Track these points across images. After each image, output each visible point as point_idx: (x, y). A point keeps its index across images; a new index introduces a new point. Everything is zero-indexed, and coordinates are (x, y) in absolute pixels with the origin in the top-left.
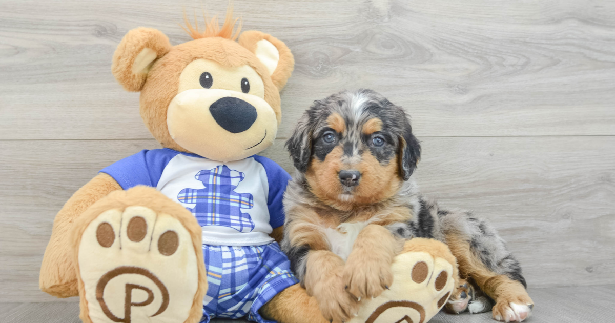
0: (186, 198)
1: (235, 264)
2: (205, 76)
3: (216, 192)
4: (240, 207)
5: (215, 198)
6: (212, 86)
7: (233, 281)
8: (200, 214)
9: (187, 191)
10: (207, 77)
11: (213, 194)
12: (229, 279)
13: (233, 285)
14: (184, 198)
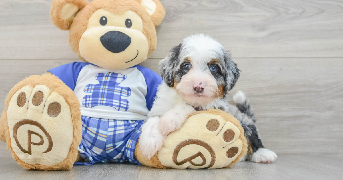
0: (88, 90)
1: (116, 129)
2: (103, 18)
3: (106, 86)
4: (121, 95)
5: (104, 90)
6: (107, 24)
7: (114, 139)
8: (94, 99)
9: (89, 85)
10: (104, 19)
11: (103, 87)
12: (112, 138)
13: (114, 141)
14: (87, 90)
